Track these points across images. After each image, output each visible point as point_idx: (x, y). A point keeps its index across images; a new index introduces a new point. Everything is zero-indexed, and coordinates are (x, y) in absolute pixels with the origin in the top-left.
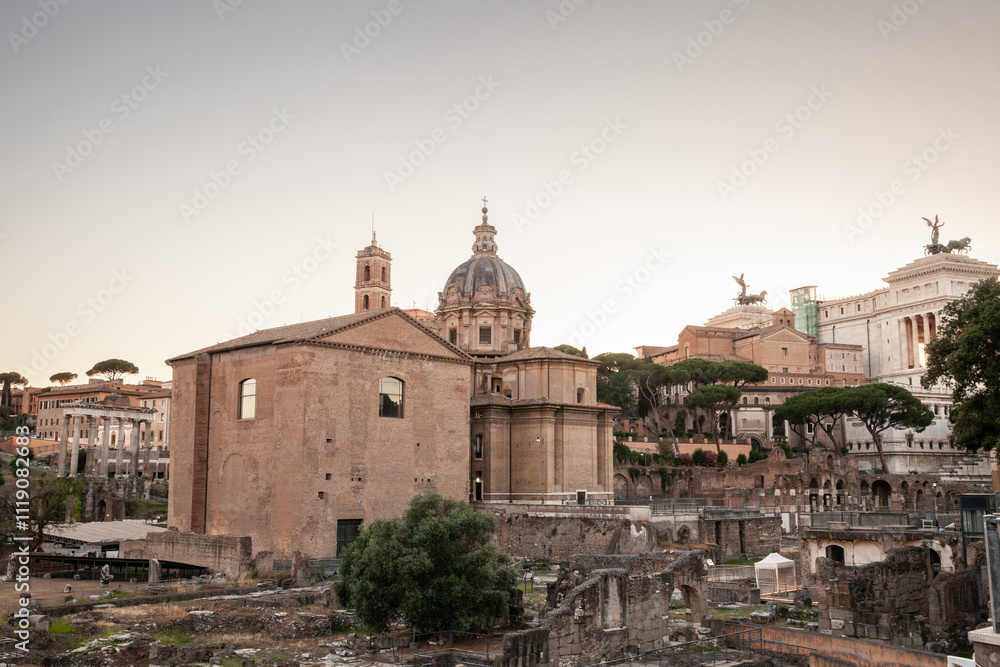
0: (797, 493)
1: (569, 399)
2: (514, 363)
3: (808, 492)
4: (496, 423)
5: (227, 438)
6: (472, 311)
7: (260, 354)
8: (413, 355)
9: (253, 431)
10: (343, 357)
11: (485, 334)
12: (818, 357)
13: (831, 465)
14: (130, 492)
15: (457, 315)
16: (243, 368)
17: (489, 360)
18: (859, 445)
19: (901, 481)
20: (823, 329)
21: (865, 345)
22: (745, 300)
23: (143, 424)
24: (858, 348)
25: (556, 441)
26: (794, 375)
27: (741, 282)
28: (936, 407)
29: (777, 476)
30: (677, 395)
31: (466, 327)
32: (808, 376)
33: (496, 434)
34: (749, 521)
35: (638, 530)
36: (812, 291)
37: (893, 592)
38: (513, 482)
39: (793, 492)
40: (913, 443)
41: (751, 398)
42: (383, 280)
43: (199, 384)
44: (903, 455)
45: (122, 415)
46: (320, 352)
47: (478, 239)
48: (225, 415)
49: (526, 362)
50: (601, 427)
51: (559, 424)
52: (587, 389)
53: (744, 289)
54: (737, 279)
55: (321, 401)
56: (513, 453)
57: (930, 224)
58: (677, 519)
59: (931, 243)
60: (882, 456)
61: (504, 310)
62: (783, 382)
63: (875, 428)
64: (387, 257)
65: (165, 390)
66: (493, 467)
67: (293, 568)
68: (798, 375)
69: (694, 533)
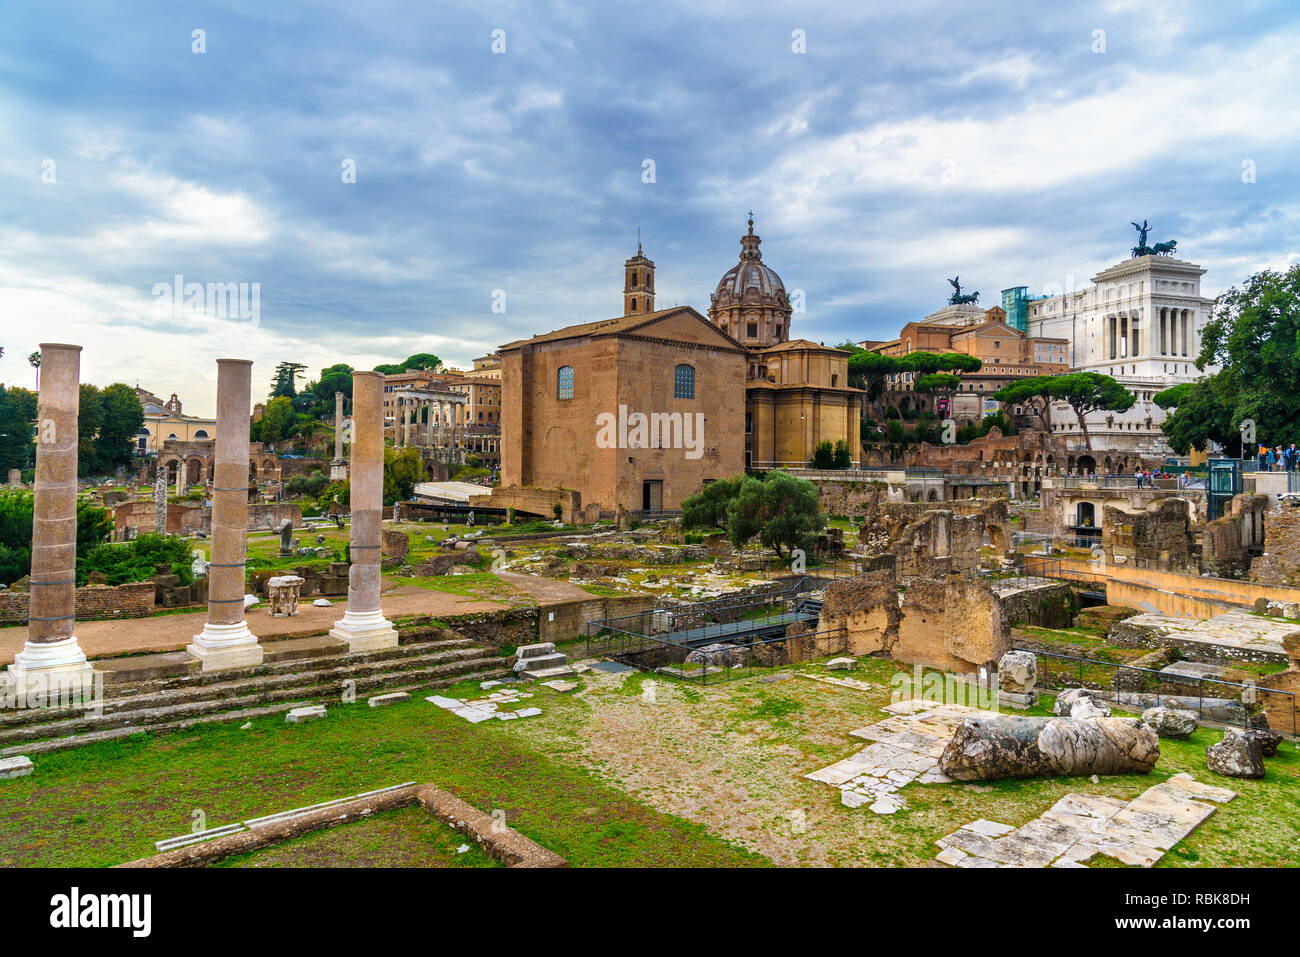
0: (1013, 466)
1: (825, 384)
2: (778, 354)
3: (1022, 465)
4: (763, 403)
5: (549, 414)
6: (741, 310)
7: (576, 346)
8: (701, 347)
9: (571, 409)
10: (645, 348)
11: (752, 330)
12: (1026, 350)
13: (1042, 442)
14: (450, 460)
15: (728, 313)
16: (561, 357)
17: (756, 352)
18: (1063, 427)
19: (1105, 456)
20: (1032, 325)
21: (1070, 340)
22: (957, 300)
23: (458, 406)
24: (1064, 342)
25: (814, 418)
26: (1005, 366)
27: (955, 284)
28: (1136, 393)
29: (996, 451)
30: (900, 382)
31: (736, 323)
32: (1019, 366)
33: (763, 413)
34: (981, 486)
35: (895, 491)
36: (1023, 291)
37: (1161, 536)
38: (777, 453)
39: (1009, 465)
40: (1113, 425)
41: (966, 385)
42: (648, 286)
43: (525, 371)
44: (1103, 435)
45: (442, 398)
46: (629, 344)
47: (745, 248)
48: (546, 395)
49: (788, 352)
50: (850, 407)
51: (817, 404)
52: (840, 376)
53: (958, 290)
54: (952, 282)
55: (629, 384)
56: (777, 429)
57: (1138, 228)
58: (927, 483)
59: (1138, 246)
60: (1087, 436)
61: (768, 309)
62: (997, 372)
63: (1082, 410)
64: (650, 265)
65: (466, 379)
66: (760, 441)
67: (616, 517)
68: (1009, 366)
69: (940, 494)
